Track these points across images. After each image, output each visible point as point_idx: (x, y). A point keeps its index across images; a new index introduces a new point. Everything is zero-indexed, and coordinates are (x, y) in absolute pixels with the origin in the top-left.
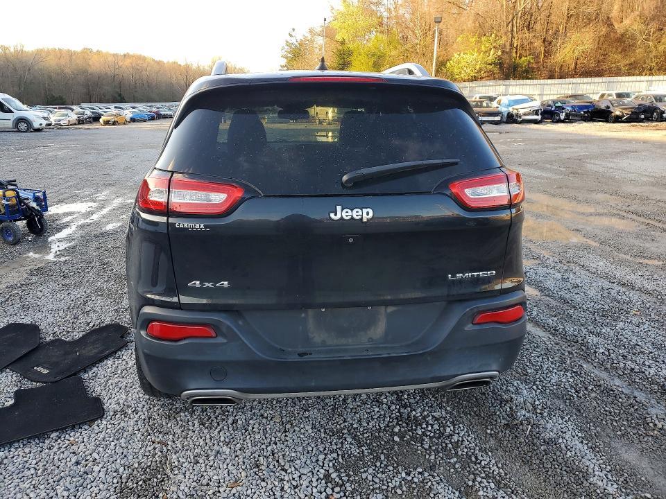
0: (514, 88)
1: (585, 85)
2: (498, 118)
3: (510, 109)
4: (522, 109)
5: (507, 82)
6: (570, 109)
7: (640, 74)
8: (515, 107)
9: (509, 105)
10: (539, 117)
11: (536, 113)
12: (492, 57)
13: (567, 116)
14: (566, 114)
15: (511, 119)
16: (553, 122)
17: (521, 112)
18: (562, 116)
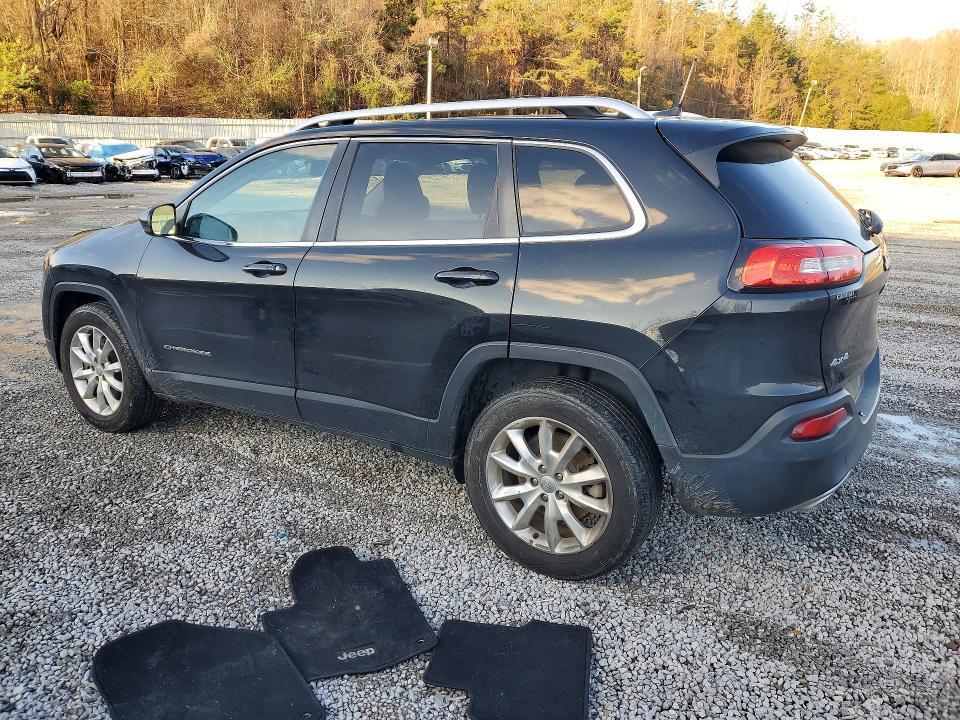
0: (72, 127)
1: (176, 127)
2: (97, 174)
3: (111, 160)
4: (130, 159)
5: (61, 117)
6: (193, 160)
7: (238, 117)
8: (116, 157)
9: (105, 155)
10: (155, 172)
11: (150, 165)
12: (24, 74)
13: (192, 169)
14: (190, 168)
15: (113, 174)
16: (172, 178)
17: (129, 164)
18: (185, 170)
